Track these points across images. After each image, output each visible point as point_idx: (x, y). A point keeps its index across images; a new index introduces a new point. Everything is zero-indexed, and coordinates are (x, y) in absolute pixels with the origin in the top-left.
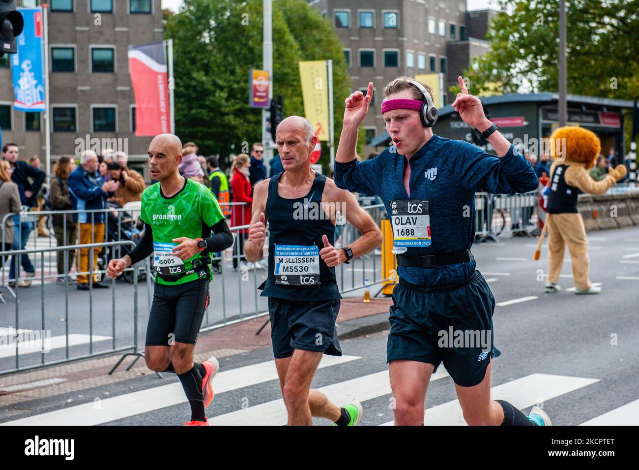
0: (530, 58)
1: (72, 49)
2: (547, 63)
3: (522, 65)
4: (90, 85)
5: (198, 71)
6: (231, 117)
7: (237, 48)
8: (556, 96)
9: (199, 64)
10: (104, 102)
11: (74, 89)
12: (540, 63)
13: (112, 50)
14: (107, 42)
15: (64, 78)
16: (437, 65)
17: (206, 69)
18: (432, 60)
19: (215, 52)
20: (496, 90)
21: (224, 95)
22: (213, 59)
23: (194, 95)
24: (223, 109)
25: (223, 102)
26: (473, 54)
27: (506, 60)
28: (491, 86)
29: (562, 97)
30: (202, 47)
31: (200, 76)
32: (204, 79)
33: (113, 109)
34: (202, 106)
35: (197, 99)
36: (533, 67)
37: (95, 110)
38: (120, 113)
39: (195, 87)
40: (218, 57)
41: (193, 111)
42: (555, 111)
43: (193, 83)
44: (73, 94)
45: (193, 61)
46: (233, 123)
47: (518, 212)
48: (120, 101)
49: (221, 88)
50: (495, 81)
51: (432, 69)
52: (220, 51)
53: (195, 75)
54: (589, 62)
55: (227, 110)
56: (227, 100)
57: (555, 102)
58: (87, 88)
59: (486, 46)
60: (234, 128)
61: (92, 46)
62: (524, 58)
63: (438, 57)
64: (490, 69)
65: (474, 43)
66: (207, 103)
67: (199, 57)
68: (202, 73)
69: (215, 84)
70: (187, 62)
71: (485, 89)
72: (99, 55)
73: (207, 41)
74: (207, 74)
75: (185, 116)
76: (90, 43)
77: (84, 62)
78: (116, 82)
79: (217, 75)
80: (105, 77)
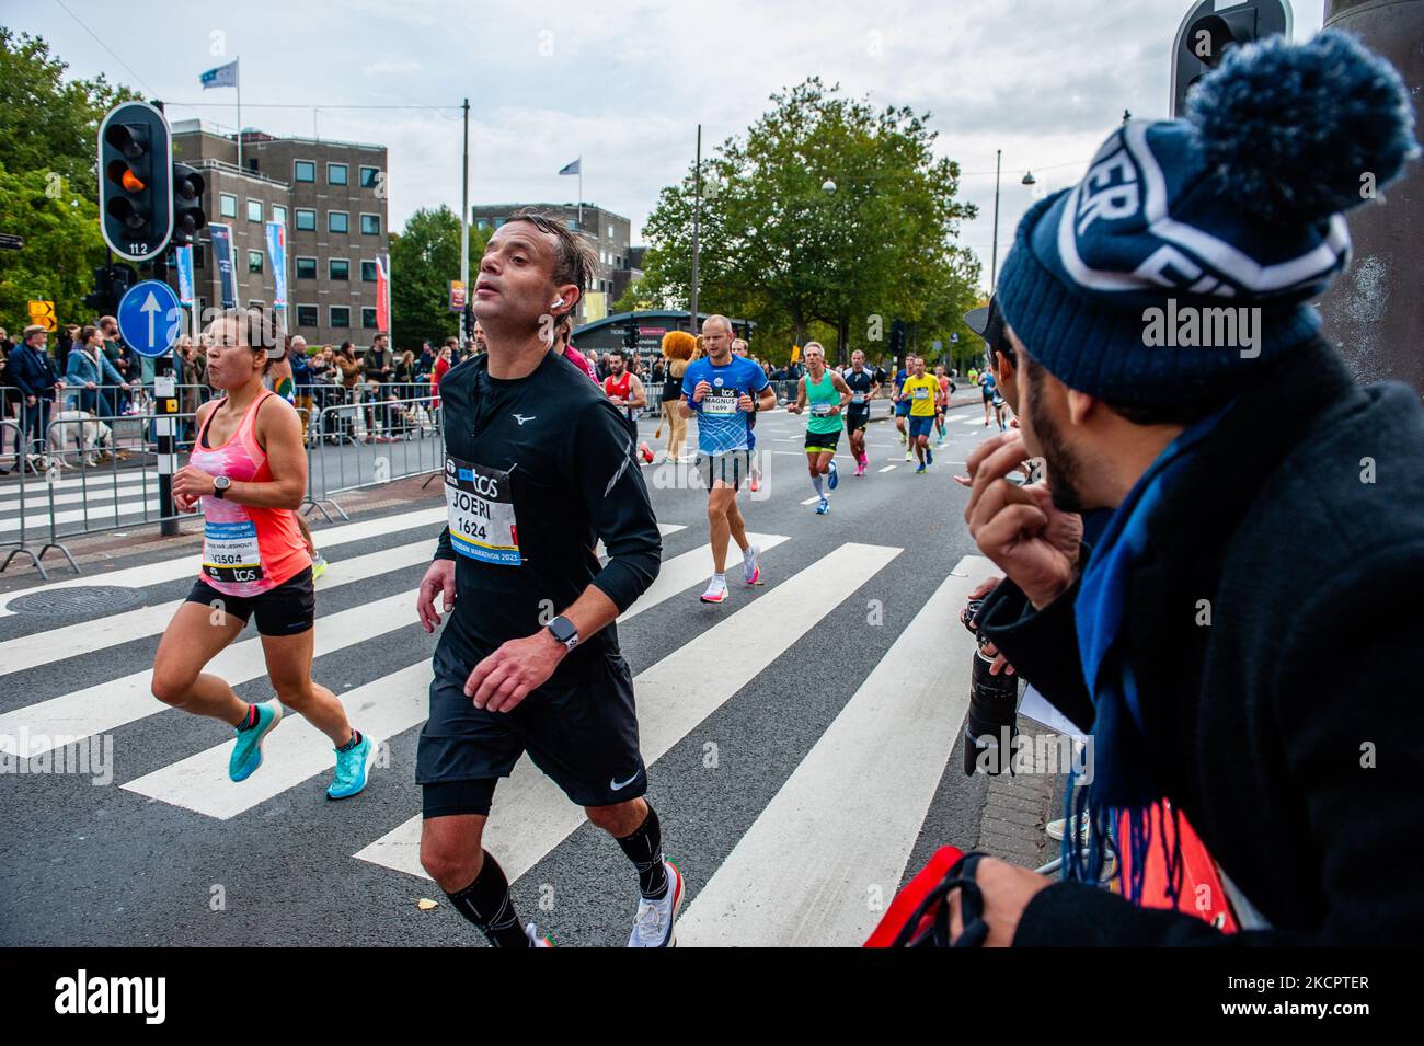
0: (673, 284)
1: (314, 260)
2: (685, 288)
3: (667, 289)
4: (329, 290)
5: (417, 282)
6: (444, 320)
7: (449, 265)
8: (689, 314)
9: (417, 277)
10: (341, 304)
11: (316, 292)
12: (681, 289)
13: (347, 262)
14: (344, 257)
15: (307, 284)
16: (606, 287)
17: (424, 281)
18: (603, 283)
19: (431, 268)
20: (647, 307)
21: (438, 302)
22: (429, 273)
23: (413, 301)
24: (437, 314)
25: (437, 308)
26: (633, 279)
27: (656, 285)
28: (644, 304)
29: (694, 314)
30: (421, 264)
31: (419, 286)
32: (422, 288)
33: (348, 310)
34: (421, 310)
35: (416, 304)
36: (675, 290)
37: (333, 309)
38: (353, 313)
39: (414, 295)
40: (433, 272)
41: (414, 314)
42: (688, 325)
43: (413, 292)
44: (315, 297)
45: (413, 274)
46: (444, 325)
47: (654, 399)
48: (354, 303)
49: (436, 297)
50: (646, 301)
51: (603, 290)
52: (435, 268)
53: (414, 285)
54: (716, 290)
55: (439, 314)
56: (440, 306)
57: (688, 318)
58: (326, 292)
59: (642, 274)
60: (446, 328)
61: (330, 259)
62: (668, 284)
63: (608, 281)
64: (644, 291)
65: (634, 272)
66: (424, 308)
67: (418, 271)
68: (420, 284)
69: (431, 294)
70: (409, 275)
71: (639, 306)
72: (336, 266)
73: (425, 258)
74: (424, 285)
75: (407, 317)
76: (329, 256)
77: (324, 271)
78: (350, 288)
79: (431, 286)
80: (341, 284)
